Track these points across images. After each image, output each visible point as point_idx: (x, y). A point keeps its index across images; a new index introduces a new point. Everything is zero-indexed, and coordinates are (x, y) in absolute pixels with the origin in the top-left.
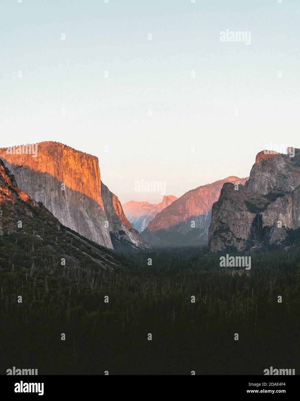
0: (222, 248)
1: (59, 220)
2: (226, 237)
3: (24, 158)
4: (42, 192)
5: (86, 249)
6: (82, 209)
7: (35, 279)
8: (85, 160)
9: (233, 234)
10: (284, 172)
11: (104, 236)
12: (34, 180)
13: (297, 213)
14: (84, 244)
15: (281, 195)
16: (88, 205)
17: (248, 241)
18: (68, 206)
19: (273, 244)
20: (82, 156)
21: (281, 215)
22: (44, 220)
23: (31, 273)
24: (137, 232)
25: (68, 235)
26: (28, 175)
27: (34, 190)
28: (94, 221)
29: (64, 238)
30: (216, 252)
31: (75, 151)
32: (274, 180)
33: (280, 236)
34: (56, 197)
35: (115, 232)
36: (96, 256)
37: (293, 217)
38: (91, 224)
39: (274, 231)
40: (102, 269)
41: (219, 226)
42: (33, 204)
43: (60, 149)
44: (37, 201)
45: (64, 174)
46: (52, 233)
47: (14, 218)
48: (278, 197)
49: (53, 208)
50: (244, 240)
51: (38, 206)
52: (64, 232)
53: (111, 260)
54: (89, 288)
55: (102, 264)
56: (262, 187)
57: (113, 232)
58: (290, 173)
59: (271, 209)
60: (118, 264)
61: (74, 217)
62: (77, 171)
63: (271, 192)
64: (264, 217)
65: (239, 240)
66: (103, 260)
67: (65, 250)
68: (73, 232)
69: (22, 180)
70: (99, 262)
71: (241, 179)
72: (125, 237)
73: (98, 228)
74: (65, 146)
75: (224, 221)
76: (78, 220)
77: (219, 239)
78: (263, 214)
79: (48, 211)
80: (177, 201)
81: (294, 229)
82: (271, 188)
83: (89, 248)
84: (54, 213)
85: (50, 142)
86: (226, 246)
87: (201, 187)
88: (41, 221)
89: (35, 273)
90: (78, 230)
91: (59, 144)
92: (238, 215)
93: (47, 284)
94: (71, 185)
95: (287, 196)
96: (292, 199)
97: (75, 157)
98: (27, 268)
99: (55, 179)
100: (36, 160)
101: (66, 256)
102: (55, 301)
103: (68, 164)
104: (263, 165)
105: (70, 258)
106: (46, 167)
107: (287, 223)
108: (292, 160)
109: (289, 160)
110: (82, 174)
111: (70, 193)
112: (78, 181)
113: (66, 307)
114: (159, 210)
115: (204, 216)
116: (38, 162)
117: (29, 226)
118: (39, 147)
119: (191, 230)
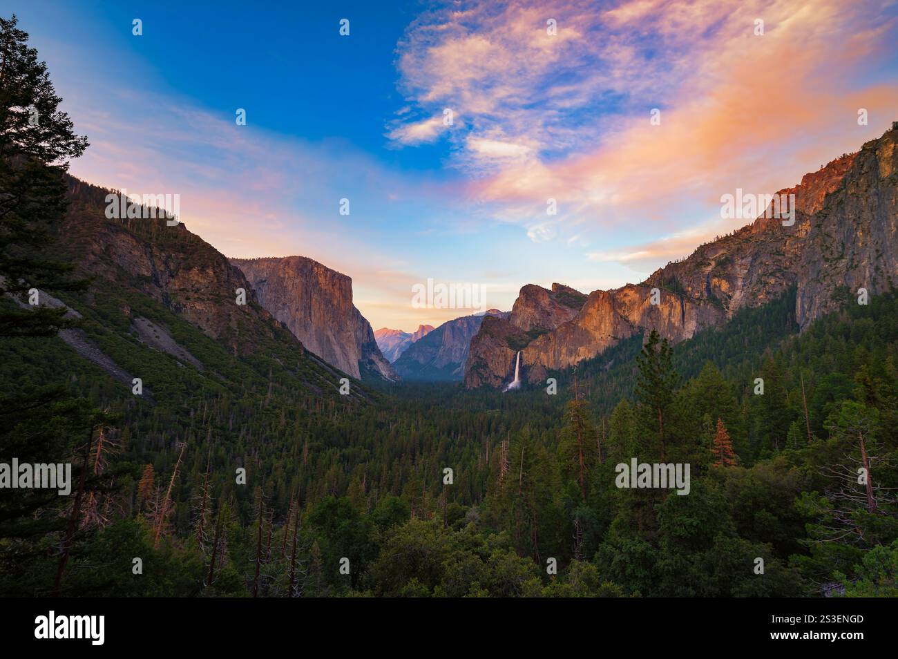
0: (478, 385)
1: (303, 344)
2: (483, 373)
3: (268, 272)
4: (286, 311)
5: (331, 377)
6: (329, 333)
7: (270, 408)
8: (337, 280)
9: (491, 371)
10: (548, 309)
11: (351, 363)
12: (278, 298)
13: (558, 353)
14: (329, 372)
15: (543, 333)
16: (337, 329)
18: (314, 329)
19: (532, 384)
20: (335, 275)
21: (542, 353)
22: (286, 343)
23: (267, 401)
24: (388, 362)
25: (311, 360)
26: (271, 291)
27: (277, 309)
28: (342, 347)
29: (307, 364)
30: (472, 389)
31: (327, 270)
32: (537, 317)
33: (539, 375)
34: (301, 318)
35: (364, 360)
37: (554, 356)
38: (338, 350)
39: (535, 371)
40: (348, 401)
41: (477, 362)
42: (275, 323)
43: (309, 265)
44: (279, 320)
45: (312, 293)
46: (294, 357)
47: (251, 337)
48: (540, 334)
49: (297, 329)
51: (280, 326)
52: (307, 357)
53: (357, 392)
54: (331, 421)
55: (348, 395)
56: (525, 323)
57: (362, 361)
58: (555, 310)
59: (532, 346)
60: (365, 396)
61: (320, 342)
62: (328, 291)
63: (534, 328)
64: (525, 355)
65: (497, 377)
67: (307, 377)
68: (318, 358)
71: (503, 313)
72: (375, 366)
73: (346, 355)
74: (317, 263)
75: (482, 356)
76: (323, 345)
77: (475, 375)
78: (524, 351)
79: (290, 332)
80: (433, 331)
81: (555, 369)
82: (533, 324)
84: (297, 335)
85: (300, 257)
86: (482, 383)
87: (460, 318)
88: (282, 343)
89: (271, 401)
90: (323, 356)
91: (309, 260)
92: (498, 351)
93: (283, 414)
94: (320, 306)
95: (549, 334)
96: (555, 337)
97: (326, 276)
98: (262, 395)
99: (302, 299)
100: (282, 275)
101: (308, 384)
102: (292, 435)
103: (318, 283)
104: (527, 299)
105: (312, 386)
106: (294, 284)
107: (548, 362)
108: (557, 297)
109: (554, 297)
110: (332, 294)
111: (318, 316)
112: (328, 302)
113: (303, 441)
114: (414, 340)
115: (462, 350)
116: (284, 278)
117: (269, 348)
118: (287, 261)
119: (447, 364)
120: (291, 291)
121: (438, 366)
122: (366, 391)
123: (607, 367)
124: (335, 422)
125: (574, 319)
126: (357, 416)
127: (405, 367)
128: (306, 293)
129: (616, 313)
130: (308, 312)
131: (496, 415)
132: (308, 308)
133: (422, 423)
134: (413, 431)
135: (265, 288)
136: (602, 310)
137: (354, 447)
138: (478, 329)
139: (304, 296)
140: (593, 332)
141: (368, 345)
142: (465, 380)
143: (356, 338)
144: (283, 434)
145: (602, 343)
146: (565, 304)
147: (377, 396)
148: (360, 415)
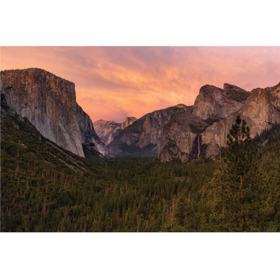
0: (169, 159)
1: (41, 133)
2: (173, 151)
3: (13, 81)
4: (28, 109)
5: (62, 156)
6: (60, 124)
7: (18, 179)
8: (64, 85)
9: (179, 149)
10: (220, 103)
11: (77, 146)
12: (21, 99)
14: (60, 152)
15: (217, 121)
16: (65, 121)
17: (190, 155)
18: (49, 122)
19: (209, 158)
20: (62, 81)
21: (216, 135)
22: (28, 132)
24: (104, 145)
25: (48, 145)
26: (16, 95)
27: (21, 108)
28: (70, 134)
29: (44, 147)
30: (165, 162)
31: (56, 78)
32: (213, 109)
33: (214, 152)
34: (39, 114)
35: (87, 144)
36: (70, 163)
38: (67, 137)
39: (210, 148)
40: (74, 173)
41: (168, 143)
42: (19, 118)
43: (43, 75)
44: (23, 116)
45: (46, 96)
46: (35, 142)
48: (214, 122)
49: (37, 122)
50: (187, 154)
51: (23, 120)
52: (44, 142)
53: (82, 166)
54: (62, 187)
55: (75, 169)
56: (203, 114)
57: (85, 144)
58: (225, 104)
59: (209, 131)
60: (87, 169)
61: (54, 130)
62: (58, 94)
63: (210, 117)
64: (203, 137)
65: (183, 154)
66: (76, 165)
67: (45, 156)
68: (52, 143)
69: (11, 99)
70: (72, 167)
71: (187, 107)
72: (94, 148)
73: (73, 140)
74: (48, 73)
75: (172, 139)
76: (57, 133)
77: (167, 153)
78: (203, 134)
79: (32, 124)
80: (137, 121)
82: (210, 115)
83: (64, 156)
84: (37, 127)
85: (35, 68)
86: (172, 158)
87: (156, 111)
88: (25, 133)
89: (19, 174)
90: (56, 141)
91: (43, 71)
92: (183, 134)
93: (28, 182)
94: (52, 105)
95: (221, 122)
96: (225, 124)
97: (56, 82)
98: (12, 170)
99: (39, 99)
100: (23, 83)
101: (45, 161)
102: (34, 197)
103: (50, 88)
104: (205, 96)
105: (48, 163)
106: (32, 89)
107: (220, 142)
108: (227, 94)
109: (225, 94)
110: (61, 96)
111: (51, 112)
112: (58, 102)
113: (43, 201)
114: (122, 128)
115: (158, 134)
116: (25, 85)
117: (16, 136)
118: (26, 72)
119: (147, 144)
120: (31, 94)
121: (141, 146)
122: (88, 166)
123: (263, 144)
124: (65, 187)
125: (240, 110)
126: (81, 184)
127: (117, 147)
128: (42, 95)
129: (271, 105)
130: (44, 109)
131: (182, 181)
132: (43, 107)
133: (128, 187)
134: (122, 193)
135: (12, 92)
136: (261, 102)
137: (79, 204)
138: (169, 118)
139: (41, 97)
140: (253, 119)
141: (89, 133)
142: (160, 157)
143: (80, 127)
144: (28, 196)
145: (260, 127)
146: (233, 99)
147: (96, 169)
148: (83, 182)
